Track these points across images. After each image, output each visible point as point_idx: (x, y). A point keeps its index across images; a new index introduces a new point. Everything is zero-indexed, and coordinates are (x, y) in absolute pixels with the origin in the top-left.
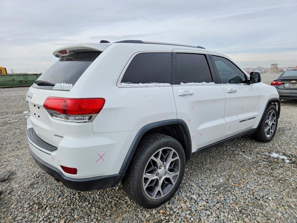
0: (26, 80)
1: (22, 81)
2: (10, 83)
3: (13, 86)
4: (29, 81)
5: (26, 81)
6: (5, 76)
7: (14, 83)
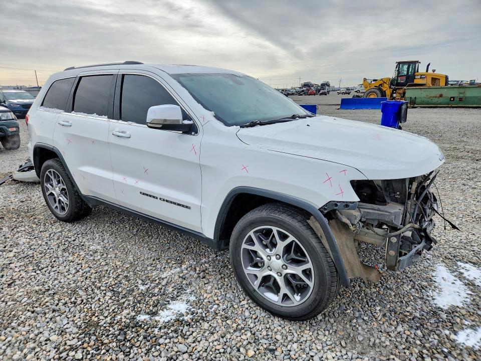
0: (462, 96)
1: (454, 98)
2: (436, 100)
3: (439, 106)
4: (466, 98)
5: (461, 99)
6: (429, 90)
7: (441, 100)
